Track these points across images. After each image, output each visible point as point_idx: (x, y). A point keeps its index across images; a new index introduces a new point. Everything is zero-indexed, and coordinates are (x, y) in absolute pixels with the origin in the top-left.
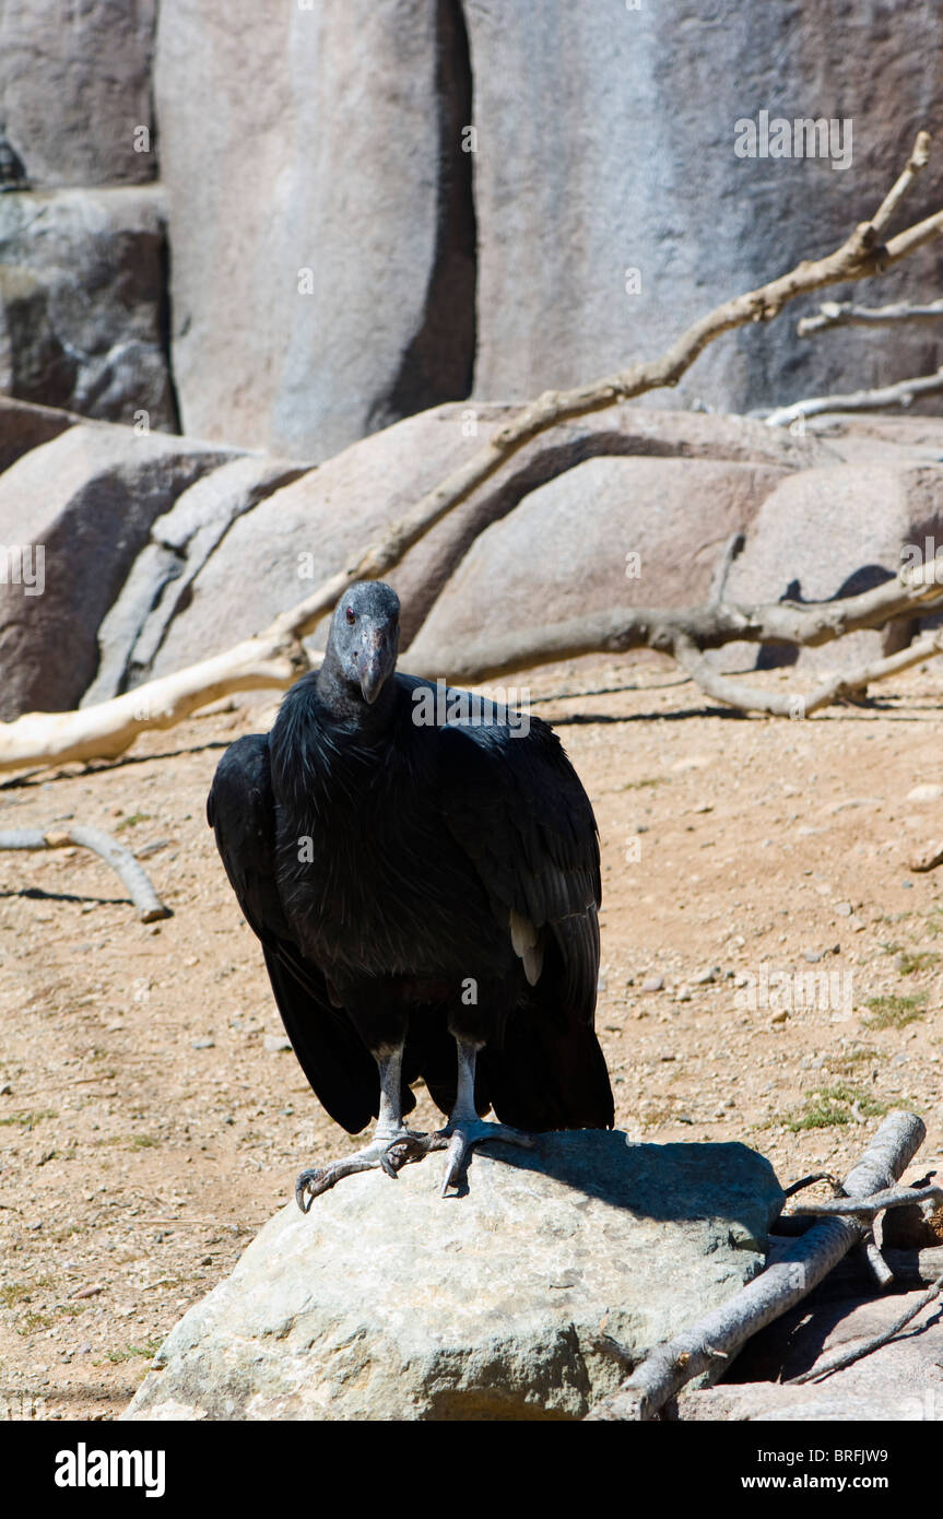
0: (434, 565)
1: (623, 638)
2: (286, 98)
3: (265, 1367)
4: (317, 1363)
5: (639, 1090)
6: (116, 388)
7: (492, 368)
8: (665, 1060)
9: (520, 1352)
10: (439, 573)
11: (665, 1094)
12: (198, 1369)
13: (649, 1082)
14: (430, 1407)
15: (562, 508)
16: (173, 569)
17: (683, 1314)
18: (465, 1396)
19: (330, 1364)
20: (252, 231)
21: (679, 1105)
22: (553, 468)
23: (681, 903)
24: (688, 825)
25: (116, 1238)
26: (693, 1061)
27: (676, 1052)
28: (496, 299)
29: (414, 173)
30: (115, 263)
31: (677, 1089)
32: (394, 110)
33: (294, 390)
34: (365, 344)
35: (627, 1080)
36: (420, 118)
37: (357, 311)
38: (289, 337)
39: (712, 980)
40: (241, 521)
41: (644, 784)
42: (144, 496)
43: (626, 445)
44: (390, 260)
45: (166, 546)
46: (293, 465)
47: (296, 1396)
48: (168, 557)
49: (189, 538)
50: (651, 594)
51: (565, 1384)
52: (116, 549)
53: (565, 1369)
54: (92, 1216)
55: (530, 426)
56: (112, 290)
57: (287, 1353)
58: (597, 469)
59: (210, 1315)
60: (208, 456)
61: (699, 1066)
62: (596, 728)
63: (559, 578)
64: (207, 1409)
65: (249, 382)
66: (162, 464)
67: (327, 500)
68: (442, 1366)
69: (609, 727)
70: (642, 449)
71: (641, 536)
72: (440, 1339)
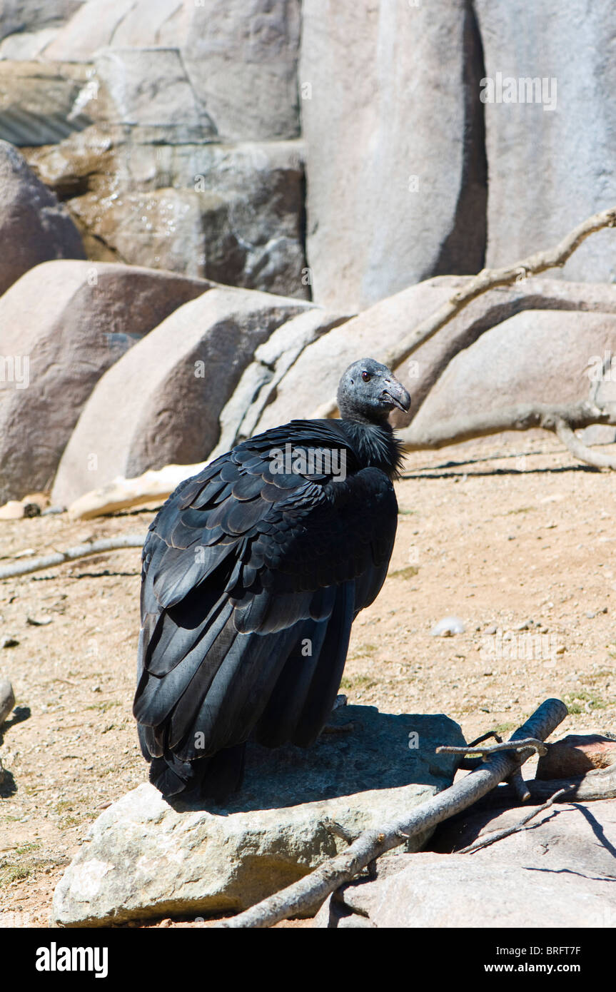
0: (425, 376)
1: (525, 422)
2: (376, 87)
3: (147, 840)
4: (177, 838)
5: (465, 693)
6: (271, 266)
7: (496, 256)
8: (486, 675)
9: (295, 833)
10: (428, 381)
11: (479, 695)
12: (110, 841)
13: (473, 688)
14: (240, 865)
15: (503, 342)
16: (266, 377)
17: (393, 813)
18: (262, 858)
19: (184, 839)
20: (355, 169)
21: (485, 701)
22: (500, 317)
23: (521, 582)
24: (539, 535)
25: (133, 775)
26: (502, 676)
27: (493, 670)
28: (499, 212)
29: (449, 134)
30: (271, 189)
31: (488, 693)
32: (437, 94)
33: (374, 268)
34: (417, 240)
35: (459, 687)
36: (453, 99)
37: (413, 219)
38: (372, 234)
39: (527, 628)
40: (309, 349)
41: (520, 511)
42: (250, 333)
43: (546, 303)
44: (434, 188)
45: (263, 363)
46: (343, 314)
47: (165, 857)
48: (264, 370)
49: (277, 359)
50: (555, 395)
51: (322, 853)
52: (232, 365)
53: (322, 844)
54: (124, 762)
55: (473, 291)
56: (269, 206)
57: (161, 832)
58: (526, 318)
59: (119, 810)
60: (292, 308)
61: (505, 679)
62: (508, 477)
63: (499, 385)
64: (115, 865)
65: (351, 264)
66: (263, 313)
67: (361, 336)
68: (247, 841)
69: (517, 477)
70: (556, 306)
71: (550, 359)
72: (247, 825)
